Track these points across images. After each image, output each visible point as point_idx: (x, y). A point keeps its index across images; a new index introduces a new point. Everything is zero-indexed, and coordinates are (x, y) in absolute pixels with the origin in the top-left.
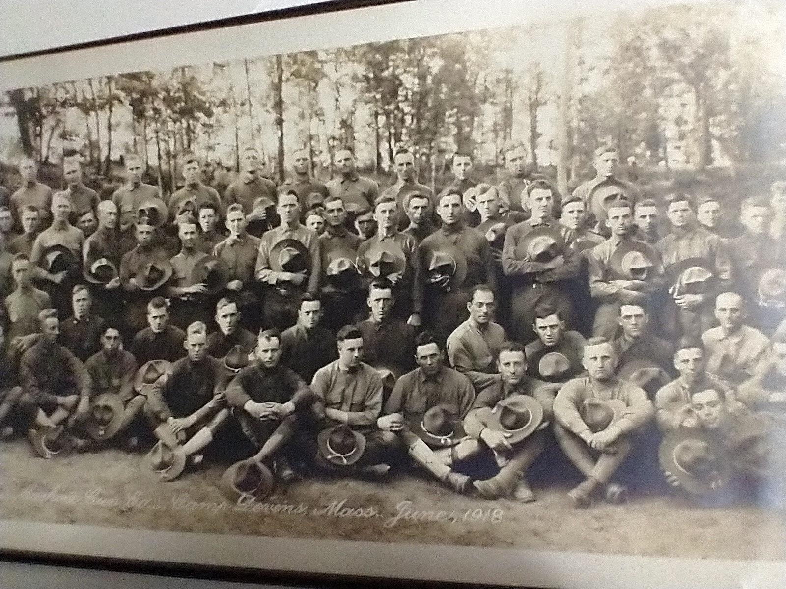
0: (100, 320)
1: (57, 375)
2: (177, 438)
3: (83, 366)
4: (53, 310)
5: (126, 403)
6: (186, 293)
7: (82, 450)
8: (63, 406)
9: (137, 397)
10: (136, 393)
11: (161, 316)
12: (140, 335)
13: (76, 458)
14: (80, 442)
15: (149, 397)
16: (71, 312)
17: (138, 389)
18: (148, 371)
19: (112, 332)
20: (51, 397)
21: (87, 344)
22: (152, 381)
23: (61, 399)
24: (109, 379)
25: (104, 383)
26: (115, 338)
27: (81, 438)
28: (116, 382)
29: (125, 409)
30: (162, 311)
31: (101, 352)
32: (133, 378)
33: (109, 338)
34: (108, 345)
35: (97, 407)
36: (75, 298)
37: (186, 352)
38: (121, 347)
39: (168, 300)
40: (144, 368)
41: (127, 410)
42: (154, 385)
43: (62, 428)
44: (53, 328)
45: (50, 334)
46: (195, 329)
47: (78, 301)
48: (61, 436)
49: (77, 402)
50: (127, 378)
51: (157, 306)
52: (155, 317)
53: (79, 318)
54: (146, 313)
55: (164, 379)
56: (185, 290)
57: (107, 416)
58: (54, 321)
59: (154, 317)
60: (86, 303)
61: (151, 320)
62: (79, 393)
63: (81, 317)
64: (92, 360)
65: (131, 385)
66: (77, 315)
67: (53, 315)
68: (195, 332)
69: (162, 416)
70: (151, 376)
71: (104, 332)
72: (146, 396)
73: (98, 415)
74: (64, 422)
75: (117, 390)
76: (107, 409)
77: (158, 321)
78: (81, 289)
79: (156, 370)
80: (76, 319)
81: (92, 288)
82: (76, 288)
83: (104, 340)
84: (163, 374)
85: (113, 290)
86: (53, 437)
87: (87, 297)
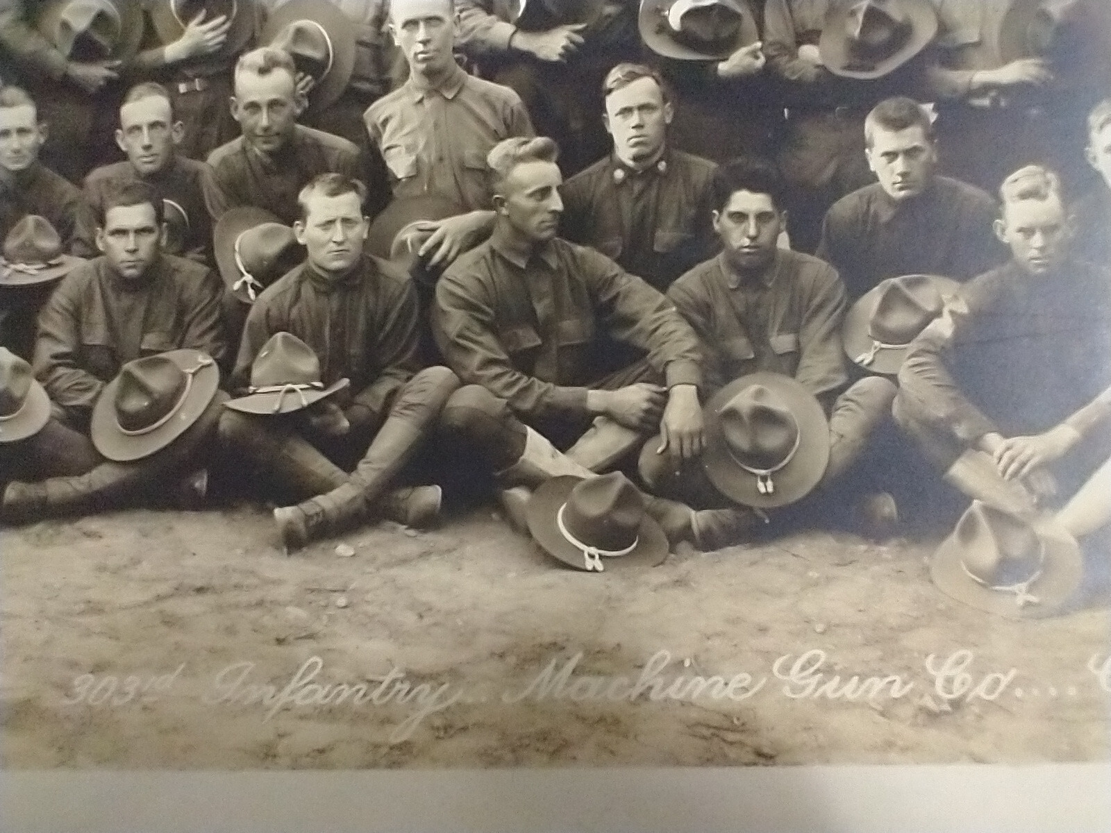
0: (704, 168)
2: (1031, 490)
3: (662, 298)
4: (539, 141)
5: (828, 400)
6: (985, 89)
7: (708, 542)
8: (610, 416)
9: (865, 383)
10: (856, 372)
11: (910, 153)
12: (846, 206)
13: (694, 563)
14: (698, 519)
15: (905, 377)
16: (606, 145)
17: (864, 358)
18: (885, 308)
19: (746, 200)
20: (564, 394)
21: (665, 237)
22: (905, 336)
23: (596, 398)
24: (755, 331)
25: (740, 346)
26: (762, 217)
27: (698, 507)
28: (782, 342)
29: (829, 416)
30: (912, 136)
31: (721, 257)
32: (839, 330)
33: (740, 217)
34: (739, 238)
35: (732, 414)
36: (613, 103)
37: (1004, 252)
38: (784, 242)
39: (928, 107)
40: (872, 300)
41: (836, 419)
42: (913, 346)
43: (620, 479)
44: (544, 192)
45: (535, 211)
46: (1025, 185)
47: (626, 111)
48: (625, 499)
49: (661, 402)
51: (896, 124)
52: (891, 155)
53: (631, 163)
54: (861, 144)
55: (943, 327)
56: (981, 76)
57: (772, 440)
58: (549, 171)
59: (886, 154)
60: (652, 118)
61: (876, 162)
62: (659, 377)
63: (635, 159)
64: (690, 281)
65: (833, 348)
66: (625, 152)
67: (541, 154)
68: (1024, 196)
69: (961, 431)
70: (899, 319)
71: (722, 199)
72: (893, 378)
73: (739, 438)
74: (626, 462)
75: (791, 363)
76: (765, 417)
77: (899, 164)
78: (632, 77)
79: (910, 304)
80: (622, 166)
81: (668, 73)
82: (615, 74)
83: (721, 223)
84: (938, 314)
85: (744, 81)
86: (595, 507)
87: (653, 101)
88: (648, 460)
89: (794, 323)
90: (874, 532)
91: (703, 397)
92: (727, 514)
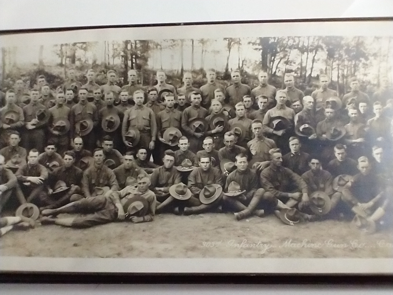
0: (307, 155)
1: (285, 182)
2: (366, 213)
3: (300, 177)
4: (278, 149)
5: (330, 196)
6: (355, 143)
7: (311, 220)
8: (293, 198)
9: (337, 193)
10: (335, 191)
11: (342, 153)
12: (332, 162)
13: (310, 224)
14: (310, 216)
15: (343, 192)
16: (290, 150)
17: (336, 189)
18: (339, 180)
19: (314, 161)
20: (284, 194)
21: (300, 166)
22: (343, 185)
23: (290, 195)
24: (317, 184)
25: (315, 186)
26: (317, 164)
27: (310, 214)
28: (322, 186)
29: (331, 199)
30: (342, 151)
31: (310, 170)
32: (332, 184)
33: (313, 163)
34: (314, 167)
35: (314, 198)
36: (291, 143)
37: (359, 171)
38: (321, 168)
39: (345, 146)
40: (337, 179)
41: (332, 199)
42: (344, 187)
43: (295, 210)
44: (279, 158)
45: (278, 161)
46: (362, 160)
47: (293, 145)
48: (296, 213)
49: (301, 196)
50: (328, 183)
51: (339, 148)
52: (339, 154)
53: (294, 154)
54: (333, 152)
55: (349, 184)
56: (354, 141)
57: (321, 203)
58: (280, 154)
59: (338, 153)
60: (298, 146)
61: (336, 155)
62: (301, 191)
63: (295, 153)
64: (305, 174)
65: (331, 187)
66: (293, 152)
67: (278, 151)
68: (362, 161)
69: (353, 202)
70: (342, 182)
71: (310, 161)
72: (341, 193)
73: (315, 202)
74: (296, 206)
75: (323, 190)
76: (320, 199)
77: (340, 155)
78: (294, 139)
79: (343, 180)
80: (292, 154)
81: (300, 138)
82: (291, 138)
83: (310, 164)
84: (348, 182)
85: (312, 140)
86: (291, 214)
87: (298, 143)
88: (300, 205)
89: (324, 183)
90: (339, 219)
91: (309, 195)
92: (314, 216)
